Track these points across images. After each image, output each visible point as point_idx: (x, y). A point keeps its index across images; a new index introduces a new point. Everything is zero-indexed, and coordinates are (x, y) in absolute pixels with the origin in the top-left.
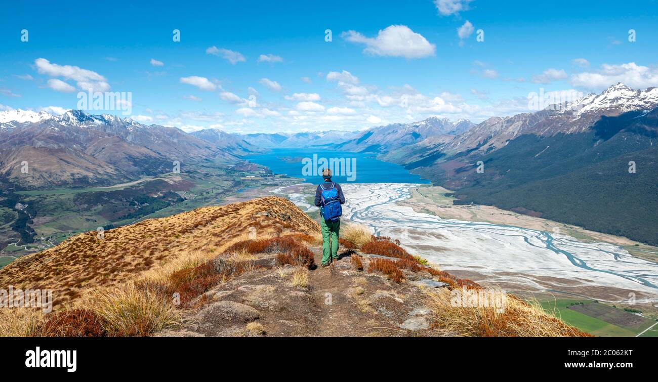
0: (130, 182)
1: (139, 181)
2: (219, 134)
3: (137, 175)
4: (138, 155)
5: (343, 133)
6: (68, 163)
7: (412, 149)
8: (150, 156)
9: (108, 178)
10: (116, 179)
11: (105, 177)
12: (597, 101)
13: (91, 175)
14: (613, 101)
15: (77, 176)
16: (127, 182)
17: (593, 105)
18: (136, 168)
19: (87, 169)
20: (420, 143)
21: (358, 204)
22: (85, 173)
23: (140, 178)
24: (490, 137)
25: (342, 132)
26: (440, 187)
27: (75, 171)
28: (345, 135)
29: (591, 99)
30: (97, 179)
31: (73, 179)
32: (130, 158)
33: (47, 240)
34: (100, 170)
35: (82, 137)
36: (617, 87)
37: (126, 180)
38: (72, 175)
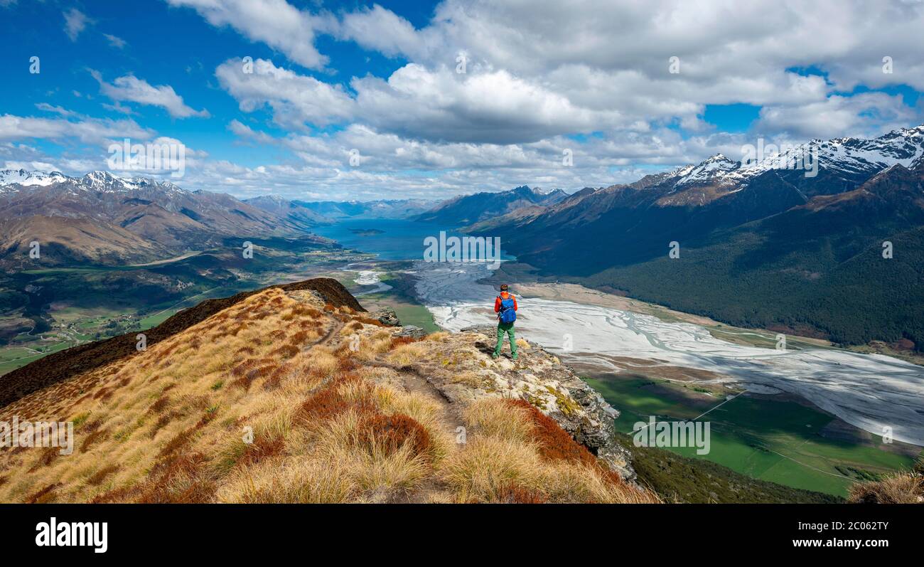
0: (171, 258)
1: (183, 257)
2: (280, 202)
3: (181, 249)
4: (181, 226)
5: (424, 202)
6: (92, 236)
7: (500, 222)
8: (196, 228)
9: (144, 253)
10: (154, 255)
11: (140, 252)
12: (695, 173)
13: (122, 250)
14: (711, 173)
15: (104, 252)
16: (167, 259)
17: (690, 177)
18: (179, 241)
19: (117, 243)
20: (508, 215)
21: (436, 283)
22: (115, 248)
23: (184, 254)
24: (582, 210)
25: (422, 200)
26: (526, 264)
27: (102, 245)
28: (426, 204)
29: (689, 170)
30: (130, 254)
31: (100, 255)
32: (171, 229)
33: (69, 327)
34: (134, 245)
35: (109, 204)
36: (717, 158)
37: (166, 256)
38: (98, 250)
